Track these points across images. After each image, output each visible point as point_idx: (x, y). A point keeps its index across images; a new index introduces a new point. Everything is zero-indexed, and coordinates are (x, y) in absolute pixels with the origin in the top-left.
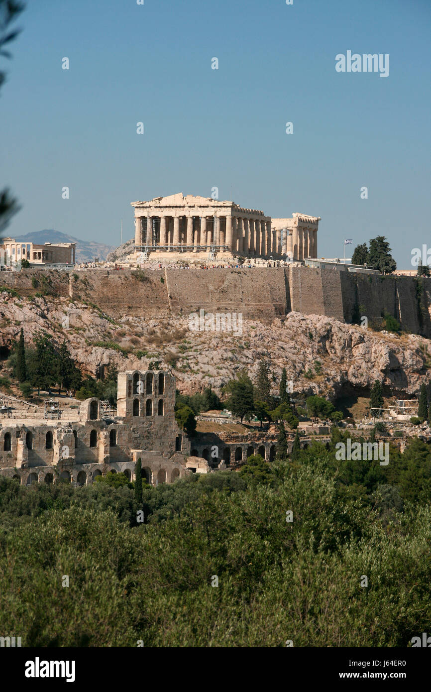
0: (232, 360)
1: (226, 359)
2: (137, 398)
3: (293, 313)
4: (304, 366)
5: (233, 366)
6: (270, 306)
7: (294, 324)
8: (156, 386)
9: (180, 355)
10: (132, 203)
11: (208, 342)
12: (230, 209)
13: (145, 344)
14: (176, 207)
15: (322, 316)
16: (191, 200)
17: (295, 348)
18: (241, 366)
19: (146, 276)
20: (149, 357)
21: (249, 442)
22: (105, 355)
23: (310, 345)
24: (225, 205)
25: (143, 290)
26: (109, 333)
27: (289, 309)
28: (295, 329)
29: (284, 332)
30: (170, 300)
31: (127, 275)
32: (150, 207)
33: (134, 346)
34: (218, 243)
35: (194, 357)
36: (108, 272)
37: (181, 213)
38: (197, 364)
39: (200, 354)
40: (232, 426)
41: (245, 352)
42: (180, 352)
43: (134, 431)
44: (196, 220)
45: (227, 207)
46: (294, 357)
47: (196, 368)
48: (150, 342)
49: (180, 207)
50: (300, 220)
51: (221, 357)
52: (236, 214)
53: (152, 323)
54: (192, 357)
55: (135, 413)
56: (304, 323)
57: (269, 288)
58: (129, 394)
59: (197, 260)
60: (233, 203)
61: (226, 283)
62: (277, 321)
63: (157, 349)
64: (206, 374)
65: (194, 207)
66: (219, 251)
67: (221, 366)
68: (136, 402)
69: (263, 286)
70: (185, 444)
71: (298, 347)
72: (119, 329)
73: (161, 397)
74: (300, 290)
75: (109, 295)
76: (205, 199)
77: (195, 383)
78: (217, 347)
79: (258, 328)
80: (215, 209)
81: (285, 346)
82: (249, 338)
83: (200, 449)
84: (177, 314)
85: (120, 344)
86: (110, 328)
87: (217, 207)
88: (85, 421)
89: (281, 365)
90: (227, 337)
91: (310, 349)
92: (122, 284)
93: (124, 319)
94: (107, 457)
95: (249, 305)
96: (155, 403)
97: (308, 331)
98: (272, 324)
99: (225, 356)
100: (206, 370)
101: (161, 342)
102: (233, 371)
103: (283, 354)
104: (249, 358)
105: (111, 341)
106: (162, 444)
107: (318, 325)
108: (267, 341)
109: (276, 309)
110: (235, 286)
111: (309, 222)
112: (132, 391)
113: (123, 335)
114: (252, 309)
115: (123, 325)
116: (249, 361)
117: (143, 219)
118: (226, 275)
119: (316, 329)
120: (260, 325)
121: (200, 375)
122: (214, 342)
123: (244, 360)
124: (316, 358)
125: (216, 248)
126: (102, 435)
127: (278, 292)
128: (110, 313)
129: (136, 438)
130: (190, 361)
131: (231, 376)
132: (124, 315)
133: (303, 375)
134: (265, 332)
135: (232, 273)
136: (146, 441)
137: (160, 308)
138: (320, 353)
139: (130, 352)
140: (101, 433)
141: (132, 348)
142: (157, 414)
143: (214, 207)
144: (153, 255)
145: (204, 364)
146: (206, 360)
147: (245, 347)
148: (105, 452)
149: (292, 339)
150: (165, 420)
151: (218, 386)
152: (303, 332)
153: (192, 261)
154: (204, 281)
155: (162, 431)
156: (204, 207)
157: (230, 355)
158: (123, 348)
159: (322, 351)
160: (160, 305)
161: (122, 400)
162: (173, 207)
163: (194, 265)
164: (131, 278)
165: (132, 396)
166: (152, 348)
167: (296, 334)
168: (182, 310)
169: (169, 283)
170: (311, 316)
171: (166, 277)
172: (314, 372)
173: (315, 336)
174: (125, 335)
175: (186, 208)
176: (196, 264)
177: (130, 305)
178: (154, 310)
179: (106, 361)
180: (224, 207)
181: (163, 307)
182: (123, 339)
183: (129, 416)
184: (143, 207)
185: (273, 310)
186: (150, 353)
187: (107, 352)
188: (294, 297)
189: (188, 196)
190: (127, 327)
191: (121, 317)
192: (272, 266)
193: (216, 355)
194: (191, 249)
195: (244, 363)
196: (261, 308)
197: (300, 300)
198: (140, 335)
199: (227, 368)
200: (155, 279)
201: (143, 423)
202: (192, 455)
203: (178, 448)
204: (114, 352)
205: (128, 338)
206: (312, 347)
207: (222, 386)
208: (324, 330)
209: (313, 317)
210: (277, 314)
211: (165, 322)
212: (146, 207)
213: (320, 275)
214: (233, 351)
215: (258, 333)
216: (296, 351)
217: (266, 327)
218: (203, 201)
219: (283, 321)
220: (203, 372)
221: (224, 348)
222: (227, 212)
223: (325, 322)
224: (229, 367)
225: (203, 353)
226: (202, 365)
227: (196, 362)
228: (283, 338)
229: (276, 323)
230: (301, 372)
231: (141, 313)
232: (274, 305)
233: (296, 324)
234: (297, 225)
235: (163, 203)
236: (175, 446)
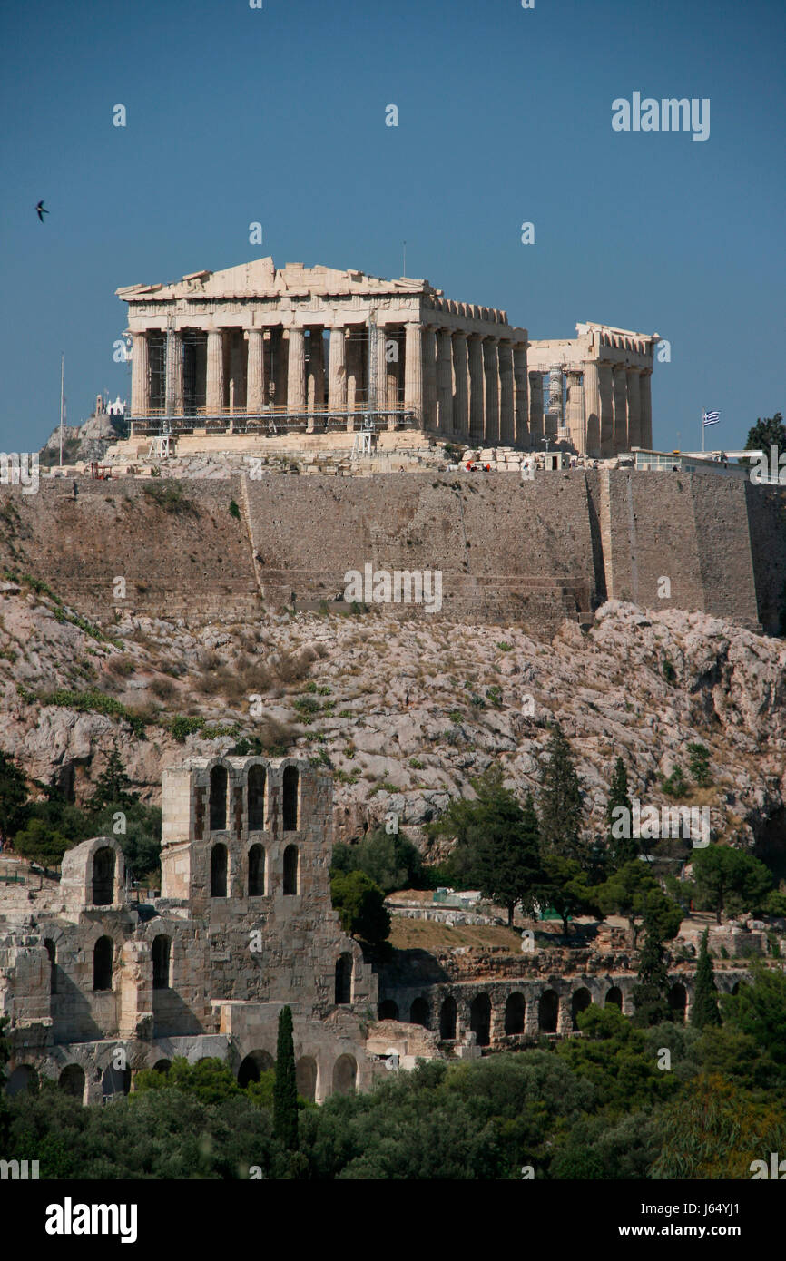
0: (453, 743)
1: (436, 739)
2: (221, 840)
3: (612, 604)
4: (657, 761)
5: (458, 760)
6: (547, 584)
7: (618, 637)
8: (275, 804)
9: (300, 727)
10: (119, 290)
11: (380, 688)
12: (416, 303)
13: (195, 696)
14: (255, 299)
15: (697, 616)
16: (297, 278)
17: (629, 708)
18: (482, 759)
19: (187, 497)
20: (208, 735)
21: (543, 978)
22: (77, 730)
23: (670, 699)
24: (401, 290)
25: (178, 538)
26: (87, 666)
27: (600, 595)
28: (623, 651)
29: (594, 660)
30: (258, 567)
31: (131, 493)
32: (173, 301)
33: (163, 705)
34: (380, 404)
35: (342, 735)
36: (75, 486)
37: (268, 316)
38: (350, 753)
39: (360, 724)
40: (482, 931)
41: (491, 716)
42: (299, 720)
43: (214, 944)
44: (315, 337)
45: (407, 296)
46: (628, 734)
47: (348, 767)
48: (208, 690)
49: (265, 299)
50: (605, 341)
51: (420, 734)
52: (433, 317)
53: (209, 635)
54: (334, 733)
55: (218, 890)
56: (647, 634)
57: (543, 531)
58: (198, 830)
59: (322, 456)
60: (426, 284)
61: (420, 515)
62: (571, 628)
63: (230, 711)
64: (381, 783)
65: (307, 298)
66: (385, 428)
67: (421, 758)
68: (219, 854)
69: (526, 526)
70: (363, 980)
71: (636, 704)
72: (115, 654)
73: (289, 838)
74: (632, 537)
75: (81, 552)
76: (340, 274)
77: (347, 812)
78: (408, 702)
79: (518, 650)
80: (373, 303)
81: (599, 702)
82: (498, 676)
83: (405, 997)
84: (282, 610)
85: (120, 699)
86: (90, 651)
87: (378, 296)
88: (79, 909)
89: (594, 755)
90: (433, 675)
91: (669, 710)
92: (118, 520)
93: (126, 625)
94: (146, 1021)
95: (488, 582)
96: (275, 856)
97: (661, 657)
98: (557, 638)
99: (432, 729)
100: (378, 772)
101: (242, 691)
102: (458, 773)
103: (597, 724)
104: (502, 736)
105: (94, 690)
106: (295, 982)
107: (690, 641)
108: (547, 685)
109: (565, 592)
110: (447, 526)
111: (630, 348)
112: (207, 820)
113: (124, 670)
114: (497, 594)
115: (127, 643)
116: (504, 743)
117: (155, 339)
118: (417, 494)
119: (683, 650)
120: (523, 640)
121: (362, 788)
122: (399, 688)
123: (490, 740)
124: (690, 736)
125: (375, 417)
126: (131, 952)
127: (571, 545)
128: (86, 608)
129: (220, 965)
130: (330, 746)
131: (453, 788)
132: (127, 614)
133: (659, 785)
134: (537, 661)
135: (435, 486)
136: (250, 973)
137: (229, 592)
138: (698, 723)
139: (150, 722)
140: (128, 946)
141: (156, 710)
142: (280, 890)
143: (367, 297)
144: (186, 445)
145: (373, 753)
146: (377, 741)
147: (488, 701)
148: (141, 1005)
149: (617, 681)
150: (305, 908)
151: (416, 819)
152: (646, 660)
153: (310, 457)
154: (355, 512)
155: (296, 943)
156: (337, 297)
157: (446, 725)
158: (131, 709)
159: (706, 717)
160: (230, 583)
161: (177, 848)
162: (244, 300)
163: (314, 469)
164: (142, 503)
165: (206, 833)
166: (214, 708)
167: (627, 667)
168: (293, 597)
169: (255, 516)
170: (666, 613)
171: (246, 502)
172: (689, 777)
173: (682, 673)
174: (133, 670)
175: (285, 302)
176: (321, 464)
177: (144, 584)
178: (215, 597)
179: (80, 748)
180: (399, 295)
181: (239, 590)
182: (129, 683)
183: (199, 898)
184: (154, 302)
185: (558, 594)
186: (211, 723)
187: (84, 723)
188: (614, 560)
189: (289, 266)
190: (138, 649)
191: (118, 618)
192: (549, 467)
193: (407, 726)
194: (298, 425)
195: (489, 750)
196: (523, 590)
197: (634, 566)
198: (179, 670)
199: (440, 766)
200: (212, 506)
201: (241, 917)
202: (381, 1019)
203: (342, 995)
204: (103, 721)
205: (141, 680)
206: (675, 705)
207: (428, 817)
208: (706, 653)
209: (671, 619)
210: (569, 608)
211: (248, 631)
212: (164, 302)
213: (688, 494)
214: (455, 716)
215: (521, 662)
216: (631, 716)
217: (541, 647)
218: (336, 280)
219: (586, 628)
220: (371, 778)
221: (429, 705)
222: (407, 313)
223: (708, 631)
224: (447, 763)
225: (368, 720)
226: (367, 758)
227: (348, 746)
228: (592, 680)
229: (566, 635)
230: (652, 777)
231: (176, 606)
232: (561, 583)
233: (625, 638)
234: (596, 355)
235: (215, 287)
236: (333, 988)
